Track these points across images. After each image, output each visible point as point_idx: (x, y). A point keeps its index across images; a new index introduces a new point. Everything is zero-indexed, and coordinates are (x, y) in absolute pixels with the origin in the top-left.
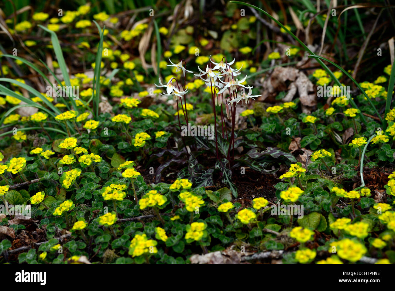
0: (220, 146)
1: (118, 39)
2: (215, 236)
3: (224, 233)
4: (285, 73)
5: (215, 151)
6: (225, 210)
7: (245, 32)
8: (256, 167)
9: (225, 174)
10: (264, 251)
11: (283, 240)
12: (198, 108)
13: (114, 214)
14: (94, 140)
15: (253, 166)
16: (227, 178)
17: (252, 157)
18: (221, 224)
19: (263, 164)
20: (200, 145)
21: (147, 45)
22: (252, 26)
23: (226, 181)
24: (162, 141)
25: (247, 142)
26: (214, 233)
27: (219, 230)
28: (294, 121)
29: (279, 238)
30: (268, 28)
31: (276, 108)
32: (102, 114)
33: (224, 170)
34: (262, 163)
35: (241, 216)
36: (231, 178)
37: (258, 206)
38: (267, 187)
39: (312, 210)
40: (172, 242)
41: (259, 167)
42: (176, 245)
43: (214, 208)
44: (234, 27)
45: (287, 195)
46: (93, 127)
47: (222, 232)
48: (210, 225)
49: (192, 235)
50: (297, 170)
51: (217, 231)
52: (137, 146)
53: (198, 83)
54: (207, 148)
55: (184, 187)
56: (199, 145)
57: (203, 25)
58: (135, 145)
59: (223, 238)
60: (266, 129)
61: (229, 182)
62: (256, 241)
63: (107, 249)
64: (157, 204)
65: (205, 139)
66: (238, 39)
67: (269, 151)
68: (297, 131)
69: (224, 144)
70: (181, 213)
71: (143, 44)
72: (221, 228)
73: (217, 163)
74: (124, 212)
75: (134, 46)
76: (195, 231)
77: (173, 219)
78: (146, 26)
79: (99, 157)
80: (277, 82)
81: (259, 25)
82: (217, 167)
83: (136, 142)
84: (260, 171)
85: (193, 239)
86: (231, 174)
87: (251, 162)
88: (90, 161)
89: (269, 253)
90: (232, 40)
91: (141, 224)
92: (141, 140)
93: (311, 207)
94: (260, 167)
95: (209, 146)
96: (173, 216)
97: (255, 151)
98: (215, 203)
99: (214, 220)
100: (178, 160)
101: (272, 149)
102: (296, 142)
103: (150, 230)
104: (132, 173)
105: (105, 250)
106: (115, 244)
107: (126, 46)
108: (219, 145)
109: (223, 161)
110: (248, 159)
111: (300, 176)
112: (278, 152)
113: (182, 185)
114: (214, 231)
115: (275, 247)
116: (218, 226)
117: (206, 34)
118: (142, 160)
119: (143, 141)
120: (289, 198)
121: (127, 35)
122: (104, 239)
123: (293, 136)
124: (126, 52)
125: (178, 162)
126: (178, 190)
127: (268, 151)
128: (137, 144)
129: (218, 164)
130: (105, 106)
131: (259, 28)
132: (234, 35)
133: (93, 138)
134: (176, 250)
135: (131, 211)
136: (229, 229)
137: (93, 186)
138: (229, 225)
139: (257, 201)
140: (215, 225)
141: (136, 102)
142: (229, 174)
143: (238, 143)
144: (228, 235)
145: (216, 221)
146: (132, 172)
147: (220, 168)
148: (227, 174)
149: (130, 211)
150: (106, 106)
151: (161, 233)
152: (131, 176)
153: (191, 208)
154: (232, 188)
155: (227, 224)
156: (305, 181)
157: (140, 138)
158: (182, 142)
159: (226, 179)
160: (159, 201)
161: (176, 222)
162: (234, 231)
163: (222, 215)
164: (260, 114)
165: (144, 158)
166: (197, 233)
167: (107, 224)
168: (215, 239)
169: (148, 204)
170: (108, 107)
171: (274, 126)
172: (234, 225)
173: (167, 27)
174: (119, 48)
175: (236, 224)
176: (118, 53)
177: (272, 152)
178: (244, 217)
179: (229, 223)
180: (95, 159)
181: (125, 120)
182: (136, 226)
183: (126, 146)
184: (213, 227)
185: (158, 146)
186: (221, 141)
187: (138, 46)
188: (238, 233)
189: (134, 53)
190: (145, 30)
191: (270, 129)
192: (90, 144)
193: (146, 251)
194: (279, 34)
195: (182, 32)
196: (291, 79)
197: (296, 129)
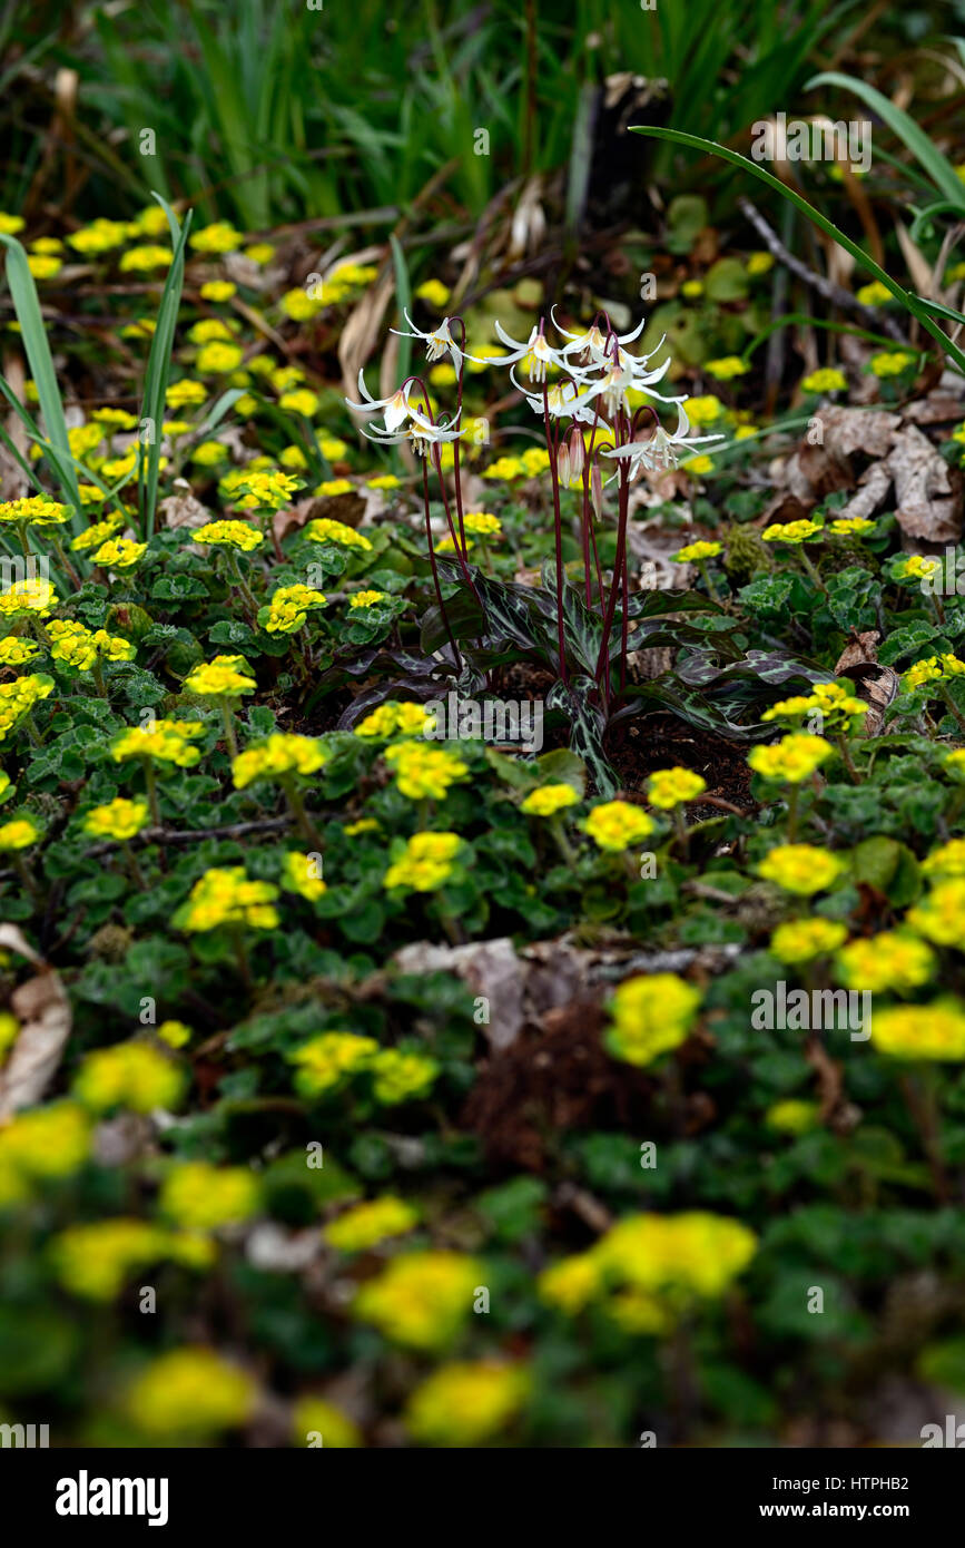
0: (574, 638)
1: (270, 320)
2: (504, 901)
3: (538, 894)
4: (853, 428)
5: (554, 655)
6: (546, 807)
7: (730, 307)
8: (702, 713)
9: (580, 727)
10: (672, 945)
11: (746, 914)
12: (529, 547)
13: (141, 802)
14: (123, 606)
15: (689, 709)
16: (588, 744)
17: (690, 681)
18: (531, 858)
19: (729, 708)
20: (503, 632)
21: (370, 340)
22: (758, 289)
23: (584, 753)
24: (370, 620)
25: (677, 634)
26: (501, 891)
27: (519, 879)
28: (862, 577)
29: (732, 909)
30: (813, 290)
31: (798, 527)
32: (168, 530)
33: (580, 716)
34: (725, 704)
35: (599, 824)
36: (599, 743)
37: (665, 795)
38: (736, 789)
39: (872, 828)
40: (339, 904)
41: (710, 715)
42: (353, 916)
43: (507, 807)
44: (693, 288)
45: (775, 760)
46: (123, 560)
47: (531, 890)
48: (485, 861)
49: (410, 874)
50: (836, 705)
51: (512, 885)
52: (277, 632)
53: (537, 460)
54: (529, 643)
55: (407, 729)
56: (497, 633)
57: (577, 275)
58: (270, 628)
59: (534, 907)
60: (755, 599)
61: (595, 758)
62: (654, 922)
63: (104, 924)
64: (294, 768)
65: (520, 611)
66: (703, 334)
67: (754, 663)
68: (869, 611)
69: (590, 633)
70: (383, 813)
71: (355, 335)
72: (530, 877)
73: (554, 691)
74: (185, 815)
75: (325, 345)
76: (421, 859)
77: (351, 831)
78: (371, 274)
79: (126, 644)
80: (821, 459)
81: (780, 279)
82: (556, 704)
83: (275, 617)
84: (713, 726)
85: (411, 887)
86: (602, 729)
87: (684, 697)
88: (92, 656)
89: (688, 955)
90: (681, 338)
91: (237, 848)
92: (292, 609)
93: (868, 816)
94: (718, 716)
95: (534, 636)
96: (353, 822)
97: (702, 664)
98: (516, 788)
99: (505, 843)
100: (420, 687)
101: (764, 657)
102: (863, 647)
103: (265, 863)
104: (227, 679)
105: (96, 929)
106: (134, 908)
107: (297, 344)
108: (571, 633)
109: (578, 688)
110: (674, 685)
111: (846, 726)
112: (786, 666)
113: (401, 721)
114: (502, 882)
115: (717, 935)
116: (518, 866)
117: (586, 312)
118: (295, 692)
119: (298, 613)
120: (781, 769)
121: (300, 305)
122: (101, 888)
123: (852, 628)
124: (294, 361)
125: (422, 691)
126: (383, 739)
127: (749, 663)
128: (275, 623)
129: (557, 695)
130: (182, 510)
131: (779, 294)
132: (691, 317)
133: (123, 601)
134: (353, 933)
135: (210, 810)
136: (556, 880)
137: (94, 739)
138: (559, 868)
139: (663, 779)
140: (507, 861)
141: (287, 483)
142: (594, 727)
143: (644, 636)
144: (551, 899)
145: (512, 846)
146: (226, 675)
147: (567, 709)
148: (590, 729)
149: (206, 812)
150: (188, 509)
151: (306, 875)
152: (219, 690)
153: (417, 784)
154: (605, 779)
155: (552, 866)
156: (869, 754)
157: (288, 601)
158: (439, 620)
159: (583, 746)
160: (302, 757)
161: (364, 843)
162: (578, 887)
163: (536, 828)
164: (747, 564)
165: (304, 683)
166: (428, 866)
167: (110, 835)
168: (504, 910)
169: (262, 767)
170: (195, 513)
171: (787, 586)
172: (578, 867)
173: (450, 283)
174: (271, 349)
175: (587, 867)
176: (264, 364)
177: (764, 666)
178: (609, 827)
179: (563, 862)
180: (109, 652)
181: (238, 538)
182: (221, 850)
183: (241, 635)
184: (497, 870)
185: (356, 637)
186: (579, 623)
187: (336, 345)
188: (592, 900)
189: (325, 368)
190: (370, 288)
191: (771, 599)
192: (108, 617)
193: (237, 915)
194: (852, 314)
195: (502, 299)
196: (870, 449)
197: (866, 605)
